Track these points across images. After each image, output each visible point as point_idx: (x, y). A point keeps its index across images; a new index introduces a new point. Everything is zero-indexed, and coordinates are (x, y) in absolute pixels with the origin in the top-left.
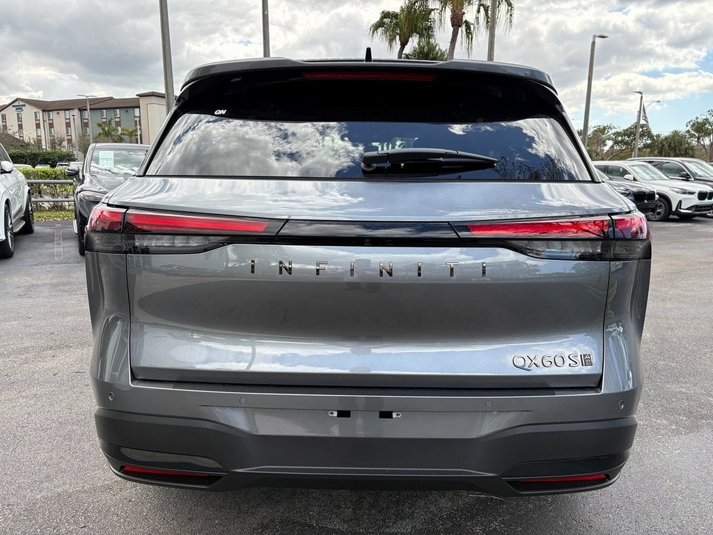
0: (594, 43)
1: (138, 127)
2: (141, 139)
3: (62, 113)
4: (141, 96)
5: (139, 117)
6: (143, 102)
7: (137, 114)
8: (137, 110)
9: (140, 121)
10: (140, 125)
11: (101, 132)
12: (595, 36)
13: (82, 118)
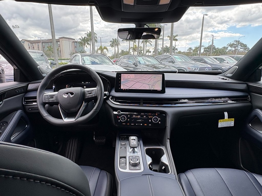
0: (203, 17)
1: (59, 48)
2: (60, 51)
3: (36, 44)
4: (60, 38)
5: (60, 45)
6: (60, 40)
7: (59, 44)
8: (59, 42)
9: (60, 46)
10: (60, 47)
11: (48, 49)
12: (204, 15)
13: (43, 45)
